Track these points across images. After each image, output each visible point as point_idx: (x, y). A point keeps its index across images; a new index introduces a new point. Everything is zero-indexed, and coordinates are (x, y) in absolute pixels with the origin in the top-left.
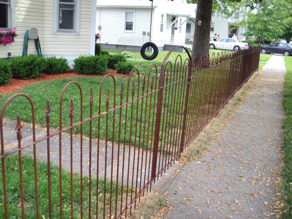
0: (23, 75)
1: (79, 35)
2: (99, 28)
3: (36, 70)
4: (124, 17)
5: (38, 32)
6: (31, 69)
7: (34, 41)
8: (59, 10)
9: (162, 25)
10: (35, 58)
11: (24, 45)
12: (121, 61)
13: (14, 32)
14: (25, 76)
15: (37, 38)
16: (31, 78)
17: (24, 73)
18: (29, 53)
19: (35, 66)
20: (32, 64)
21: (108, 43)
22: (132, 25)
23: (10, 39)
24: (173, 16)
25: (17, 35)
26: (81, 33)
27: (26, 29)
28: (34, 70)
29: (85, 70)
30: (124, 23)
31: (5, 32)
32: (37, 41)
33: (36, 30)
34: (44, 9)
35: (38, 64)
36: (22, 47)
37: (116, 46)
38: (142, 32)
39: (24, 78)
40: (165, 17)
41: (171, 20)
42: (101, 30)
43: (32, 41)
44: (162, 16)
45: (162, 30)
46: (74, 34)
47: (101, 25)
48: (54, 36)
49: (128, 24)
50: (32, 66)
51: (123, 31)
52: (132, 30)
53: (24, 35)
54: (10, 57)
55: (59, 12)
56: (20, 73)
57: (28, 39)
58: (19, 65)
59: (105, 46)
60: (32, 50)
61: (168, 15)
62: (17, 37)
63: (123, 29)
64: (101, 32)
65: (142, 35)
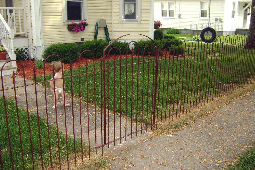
0: (89, 55)
1: (141, 24)
2: (179, 16)
3: (99, 52)
4: (199, 7)
5: (106, 21)
6: (95, 51)
7: (104, 29)
8: (124, 4)
9: (233, 12)
10: (99, 43)
11: (95, 32)
12: (173, 44)
13: (85, 22)
14: (91, 56)
15: (105, 27)
16: (96, 57)
17: (90, 54)
18: (98, 38)
19: (98, 48)
20: (96, 47)
21: (187, 29)
22: (206, 13)
23: (81, 28)
24: (245, 3)
25: (88, 25)
26: (142, 22)
27: (96, 20)
28: (98, 51)
29: (141, 52)
30: (199, 11)
31: (78, 23)
32: (106, 29)
33: (105, 20)
34: (112, 4)
35: (101, 47)
36: (93, 34)
37: (192, 31)
38: (215, 19)
39: (90, 58)
40: (237, 5)
41: (244, 7)
42: (181, 18)
43: (102, 29)
44: (234, 4)
45: (233, 16)
46: (136, 23)
47: (180, 14)
48: (120, 25)
49: (202, 12)
50: (96, 49)
51: (199, 18)
52: (206, 17)
53: (95, 25)
54: (83, 41)
55: (123, 6)
56: (87, 53)
57: (98, 27)
58: (86, 48)
59: (184, 31)
60: (101, 36)
61: (239, 3)
62: (88, 26)
63: (199, 17)
64: (181, 19)
65: (215, 21)
